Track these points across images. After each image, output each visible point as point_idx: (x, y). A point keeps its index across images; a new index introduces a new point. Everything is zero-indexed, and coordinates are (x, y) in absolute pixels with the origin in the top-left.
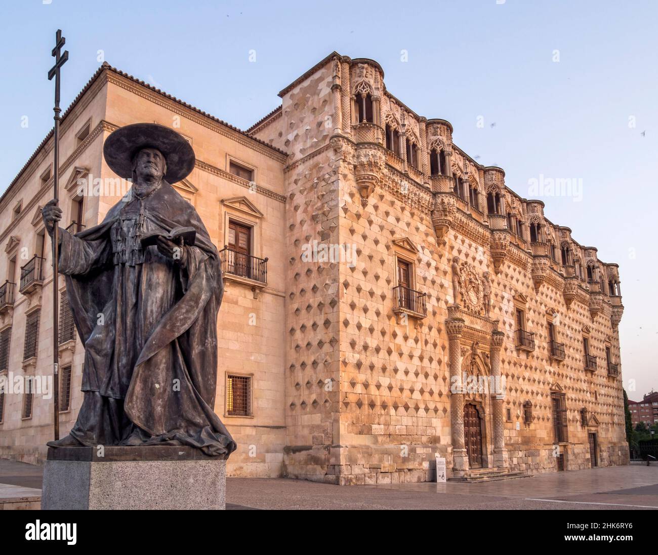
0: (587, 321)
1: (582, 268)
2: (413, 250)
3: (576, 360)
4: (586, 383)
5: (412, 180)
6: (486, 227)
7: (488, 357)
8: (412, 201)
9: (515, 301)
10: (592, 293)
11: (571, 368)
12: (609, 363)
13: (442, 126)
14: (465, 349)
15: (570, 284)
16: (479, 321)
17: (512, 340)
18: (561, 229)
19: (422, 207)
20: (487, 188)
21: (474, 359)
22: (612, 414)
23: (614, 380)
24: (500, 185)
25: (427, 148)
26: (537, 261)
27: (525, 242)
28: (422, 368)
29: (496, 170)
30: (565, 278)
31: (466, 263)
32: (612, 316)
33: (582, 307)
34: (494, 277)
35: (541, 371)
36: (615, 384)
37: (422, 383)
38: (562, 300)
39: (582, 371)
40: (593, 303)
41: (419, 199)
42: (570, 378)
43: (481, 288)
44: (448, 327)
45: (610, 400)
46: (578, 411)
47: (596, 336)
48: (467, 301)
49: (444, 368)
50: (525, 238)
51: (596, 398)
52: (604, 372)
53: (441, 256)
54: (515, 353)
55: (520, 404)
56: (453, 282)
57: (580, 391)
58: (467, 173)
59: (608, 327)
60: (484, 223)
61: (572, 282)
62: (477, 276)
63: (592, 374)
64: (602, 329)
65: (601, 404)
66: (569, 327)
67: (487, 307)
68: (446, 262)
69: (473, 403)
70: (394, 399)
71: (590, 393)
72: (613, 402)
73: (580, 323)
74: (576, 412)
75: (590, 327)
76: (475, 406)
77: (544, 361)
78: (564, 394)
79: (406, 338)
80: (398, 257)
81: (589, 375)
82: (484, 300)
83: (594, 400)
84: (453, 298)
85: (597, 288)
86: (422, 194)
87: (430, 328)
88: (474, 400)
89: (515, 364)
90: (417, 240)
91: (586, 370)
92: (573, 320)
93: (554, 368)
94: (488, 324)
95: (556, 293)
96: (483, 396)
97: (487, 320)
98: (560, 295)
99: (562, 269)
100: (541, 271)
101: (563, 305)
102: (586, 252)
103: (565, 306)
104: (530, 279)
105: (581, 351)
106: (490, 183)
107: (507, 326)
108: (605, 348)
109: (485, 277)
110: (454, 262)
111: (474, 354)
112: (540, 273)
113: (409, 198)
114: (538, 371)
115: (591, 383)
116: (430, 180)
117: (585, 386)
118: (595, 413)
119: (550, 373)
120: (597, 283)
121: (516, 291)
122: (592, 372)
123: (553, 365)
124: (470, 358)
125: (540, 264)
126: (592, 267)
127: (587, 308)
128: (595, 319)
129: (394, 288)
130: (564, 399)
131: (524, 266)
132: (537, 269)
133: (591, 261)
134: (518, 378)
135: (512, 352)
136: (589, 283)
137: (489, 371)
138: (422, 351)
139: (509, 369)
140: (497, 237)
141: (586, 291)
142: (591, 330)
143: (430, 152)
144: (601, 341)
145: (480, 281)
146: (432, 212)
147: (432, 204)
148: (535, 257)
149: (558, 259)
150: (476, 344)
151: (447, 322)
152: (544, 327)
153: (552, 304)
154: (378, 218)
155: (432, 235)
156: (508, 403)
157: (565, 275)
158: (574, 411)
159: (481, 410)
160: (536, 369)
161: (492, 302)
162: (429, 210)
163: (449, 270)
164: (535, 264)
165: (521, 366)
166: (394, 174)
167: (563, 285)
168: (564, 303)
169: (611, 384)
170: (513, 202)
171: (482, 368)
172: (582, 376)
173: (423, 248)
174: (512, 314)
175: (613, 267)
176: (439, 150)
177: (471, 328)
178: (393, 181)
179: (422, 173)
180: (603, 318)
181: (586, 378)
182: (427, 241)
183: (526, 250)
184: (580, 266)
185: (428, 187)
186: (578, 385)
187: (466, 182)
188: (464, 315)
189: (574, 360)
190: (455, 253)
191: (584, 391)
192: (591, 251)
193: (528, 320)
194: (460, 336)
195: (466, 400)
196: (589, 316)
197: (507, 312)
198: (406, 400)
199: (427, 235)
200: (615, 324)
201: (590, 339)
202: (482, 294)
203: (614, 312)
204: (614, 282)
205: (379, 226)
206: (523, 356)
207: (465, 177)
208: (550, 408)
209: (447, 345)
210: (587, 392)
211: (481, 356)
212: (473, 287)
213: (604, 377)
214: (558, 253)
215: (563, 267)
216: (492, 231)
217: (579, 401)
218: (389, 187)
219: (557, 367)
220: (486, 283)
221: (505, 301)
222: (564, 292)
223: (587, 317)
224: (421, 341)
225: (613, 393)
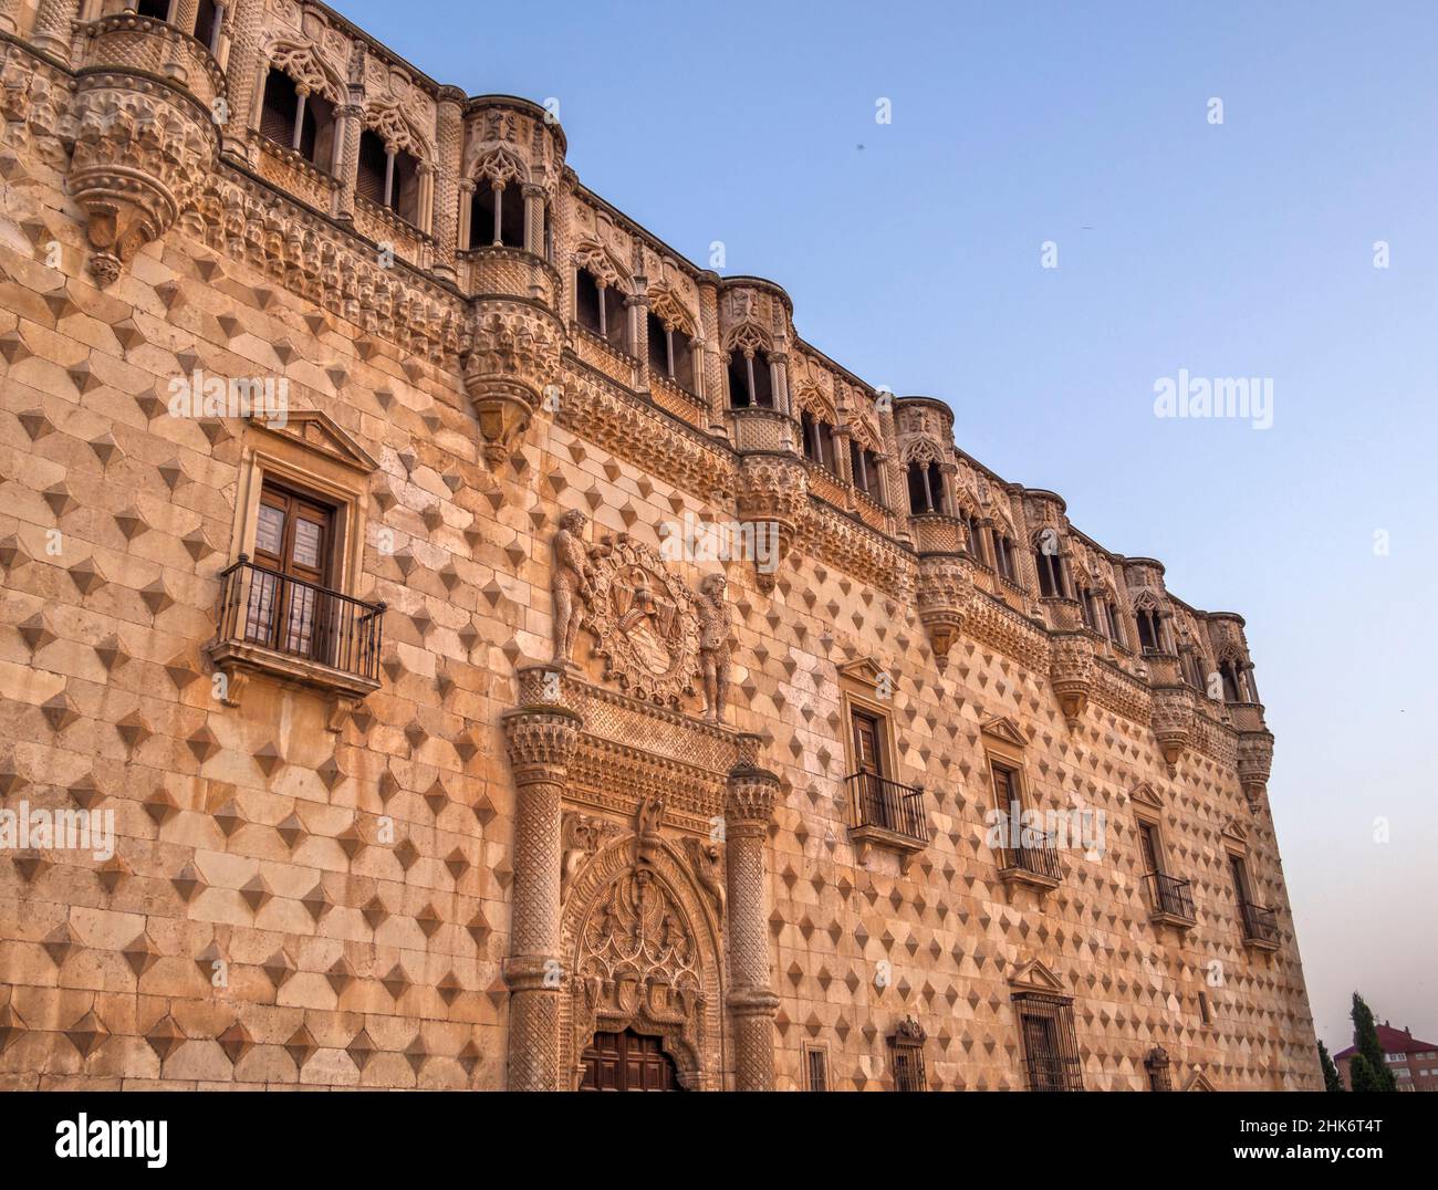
0: (1147, 770)
1: (1120, 616)
2: (351, 459)
3: (1114, 888)
4: (1161, 965)
5: (361, 238)
6: (722, 443)
7: (713, 859)
8: (365, 307)
9: (849, 685)
10: (1156, 688)
11: (1096, 915)
12: (1244, 905)
13: (519, 119)
14: (597, 824)
15: (1068, 651)
16: (667, 730)
17: (829, 805)
18: (1029, 497)
19: (414, 334)
20: (727, 335)
21: (645, 861)
22: (1272, 1073)
23: (1268, 960)
24: (768, 327)
25: (463, 174)
26: (932, 570)
27: (890, 513)
28: (354, 882)
29: (757, 287)
30: (1051, 635)
31: (623, 539)
32: (1240, 762)
33: (1125, 729)
34: (752, 598)
35: (964, 918)
36: (1275, 973)
37: (348, 945)
38: (1047, 699)
39: (1141, 927)
40: (1165, 717)
41: (399, 305)
42: (1094, 948)
43: (689, 623)
44: (511, 738)
45: (1263, 1026)
46: (1134, 1061)
47: (1189, 820)
48: (616, 659)
49: (482, 888)
50: (888, 500)
51: (1206, 1018)
52: (1231, 932)
53: (497, 501)
54: (845, 855)
55: (870, 1035)
56: (554, 590)
57: (1137, 990)
58: (642, 280)
59: (1229, 795)
60: (711, 432)
61: (1074, 646)
62: (672, 585)
63: (1182, 938)
64: (1211, 799)
65: (1228, 1038)
66: (1077, 782)
67: (714, 686)
68: (525, 522)
69: (645, 1029)
70: (158, 1007)
71: (1180, 999)
72: (1274, 1030)
73: (1122, 775)
74: (1126, 1064)
75: (1161, 790)
76: (657, 1041)
77: (979, 885)
78: (1068, 1001)
79: (268, 762)
80: (266, 472)
81: (1171, 940)
82: (704, 664)
83: (1197, 1023)
84: (548, 644)
85: (1171, 674)
86: (409, 294)
87: (415, 737)
88: (642, 1013)
89: (845, 890)
90: (375, 432)
91: (1156, 924)
92: (1094, 762)
93: (1022, 911)
94: (714, 743)
95: (1023, 677)
96: (690, 1001)
97: (705, 729)
98: (1039, 685)
99: (1039, 607)
100: (945, 599)
101: (1051, 715)
102: (1130, 572)
103: (1058, 716)
104: (911, 622)
105: (1131, 862)
106: (737, 322)
107: (810, 762)
108: (1225, 859)
109: (707, 591)
110: (562, 526)
111: (642, 845)
112: (943, 604)
113: (347, 297)
114: (952, 917)
115: (1181, 966)
116: (461, 264)
117: (1156, 977)
118: (1204, 1066)
119: (1005, 925)
120: (1168, 659)
121: (850, 651)
122: (1181, 930)
123: (1016, 898)
124: (624, 857)
125: (941, 577)
126: (1150, 616)
127: (1145, 731)
128: (1179, 767)
129: (225, 575)
130: (1071, 1017)
131: (886, 580)
132: (935, 593)
133: (1148, 597)
134: (862, 940)
135: (831, 847)
136: (1146, 658)
137: (718, 909)
138: (363, 817)
139: (820, 907)
140: (755, 472)
141: (1139, 682)
142: (1166, 798)
143: (472, 186)
144: (1207, 835)
145: (683, 604)
146: (464, 356)
147: (461, 332)
148: (924, 556)
149: (1026, 578)
150: (651, 810)
151: (507, 722)
152: (974, 773)
153: (1008, 708)
154: (175, 331)
155: (460, 430)
156: (814, 1028)
157: (1050, 626)
158: (1118, 1059)
159: (682, 1057)
160: (942, 912)
161: (738, 674)
162: (446, 350)
163: (535, 549)
164: (926, 578)
165: (872, 897)
166: (274, 205)
167: (1046, 655)
168: (1055, 708)
169: (1258, 970)
170: (839, 395)
171: (685, 896)
172: (1145, 943)
173: (407, 462)
174: (834, 722)
175: (1227, 623)
176: (500, 178)
177: (626, 751)
178: (270, 228)
179: (426, 238)
180: (1209, 766)
181: (1160, 950)
182: (433, 443)
183: (893, 535)
184: (1112, 609)
185: (444, 279)
186: (1127, 973)
187: (636, 304)
188: (594, 702)
189: (1106, 888)
190: (571, 500)
191: (1152, 992)
192: (1144, 569)
193: (904, 747)
194: (562, 771)
195: (601, 1018)
196: (1156, 756)
197: (807, 714)
198: (239, 1013)
199: (433, 423)
200: (1253, 786)
201: (1166, 825)
202: (692, 644)
203: (1243, 751)
204: (1235, 667)
205: (178, 356)
206: (883, 866)
207: (632, 290)
208: (1010, 1049)
209: (504, 804)
210: (1166, 995)
211: (680, 854)
212: (652, 616)
213: (1228, 949)
214: (1025, 562)
215: (1044, 602)
216: (740, 457)
217: (1136, 1024)
218: (250, 245)
219: (1035, 909)
220: (711, 612)
221: (802, 679)
222: (1053, 676)
223: (1148, 759)
224: (361, 781)
225: (1273, 1001)
